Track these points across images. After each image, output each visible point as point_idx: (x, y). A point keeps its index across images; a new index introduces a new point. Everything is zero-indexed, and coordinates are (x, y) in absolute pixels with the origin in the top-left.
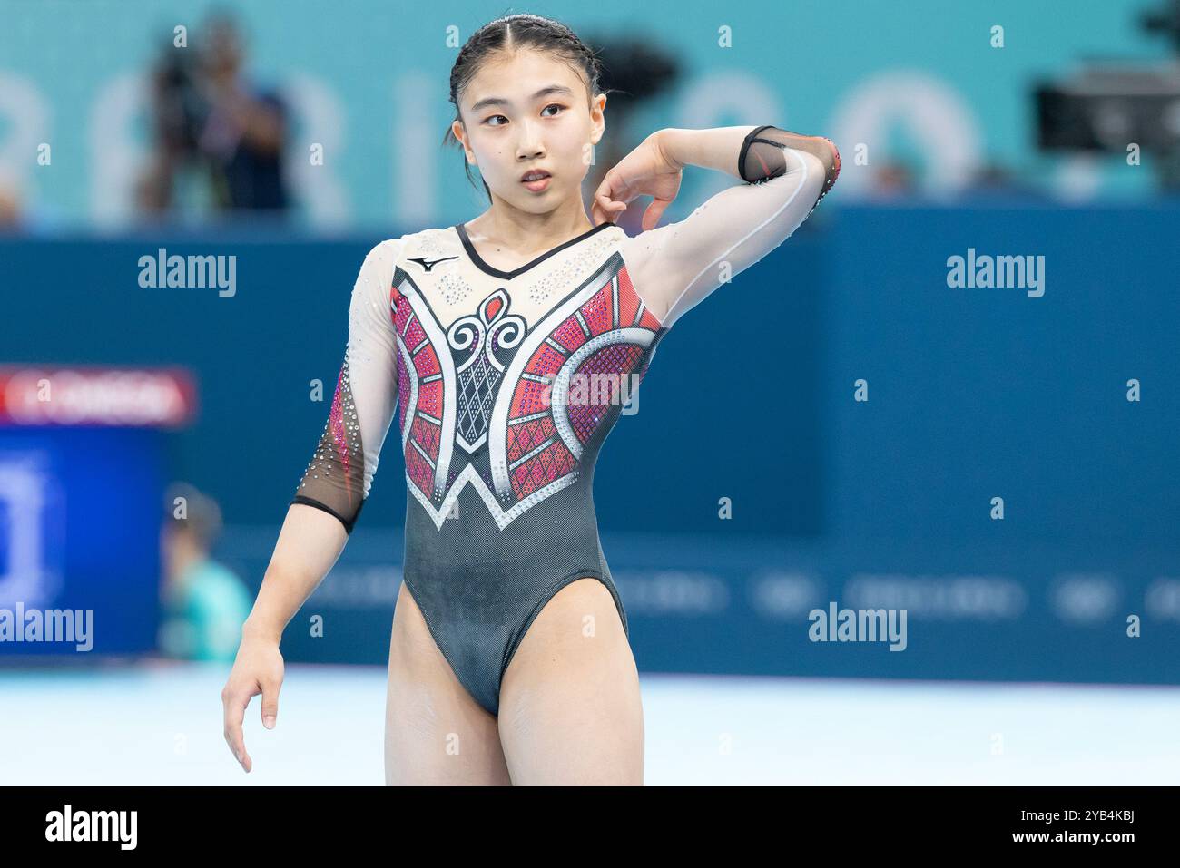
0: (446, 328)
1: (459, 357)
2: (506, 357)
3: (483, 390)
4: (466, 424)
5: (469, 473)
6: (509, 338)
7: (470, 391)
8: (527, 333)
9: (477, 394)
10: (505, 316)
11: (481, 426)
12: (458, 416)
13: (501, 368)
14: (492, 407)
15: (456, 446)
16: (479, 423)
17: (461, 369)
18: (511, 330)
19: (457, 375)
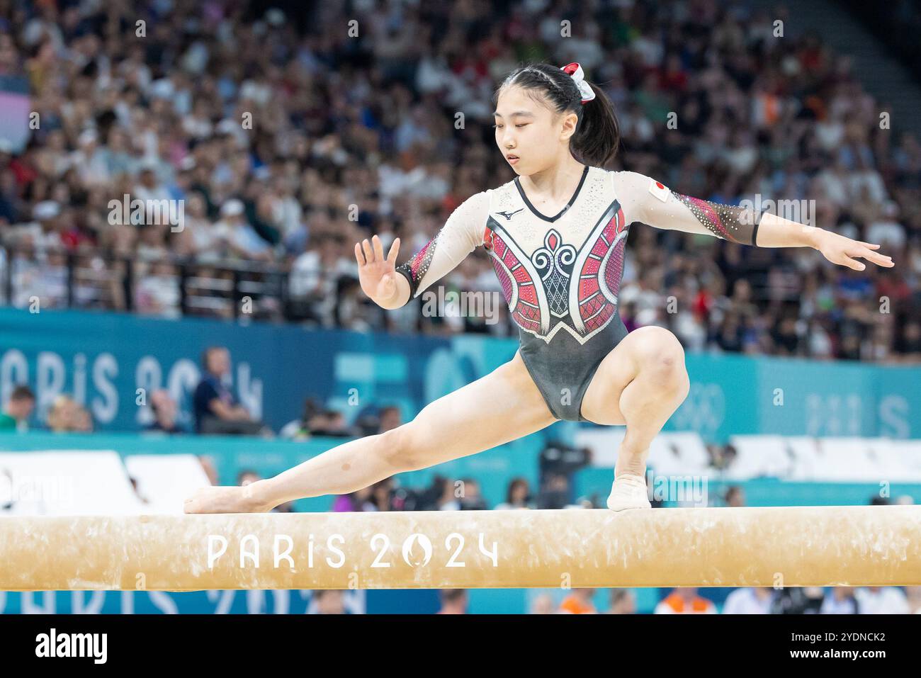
0: (530, 257)
1: (542, 273)
2: (569, 269)
3: (561, 289)
4: (555, 306)
5: (561, 325)
6: (568, 258)
7: (553, 290)
8: (577, 254)
9: (557, 290)
10: (561, 245)
11: (564, 306)
12: (548, 303)
13: (568, 276)
14: (568, 297)
15: (551, 316)
16: (562, 305)
17: (544, 279)
18: (567, 254)
19: (543, 282)
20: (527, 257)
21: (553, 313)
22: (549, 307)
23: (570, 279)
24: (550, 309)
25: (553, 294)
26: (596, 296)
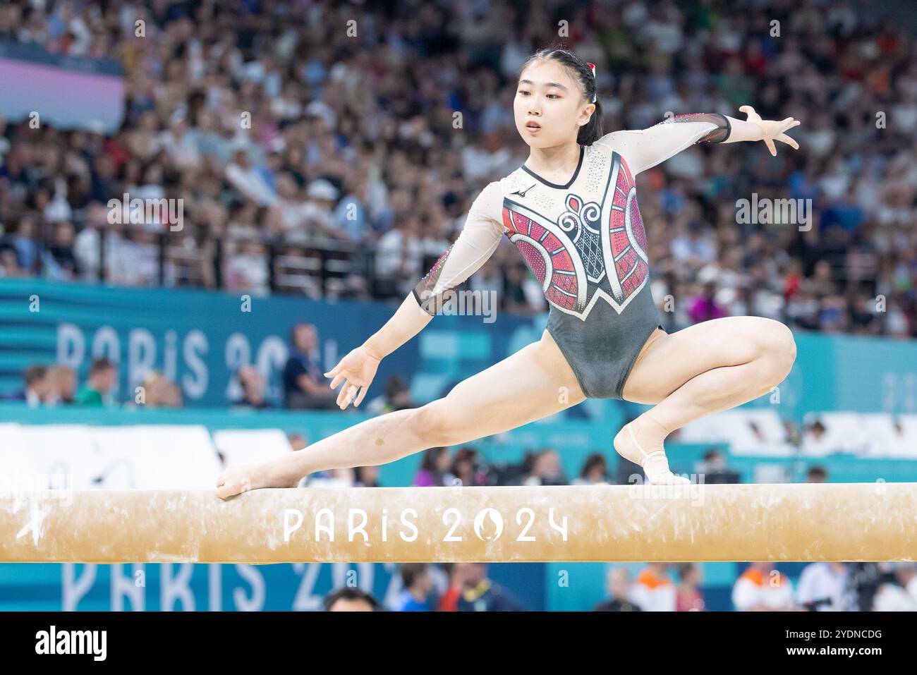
20: (554, 223)
21: (590, 279)
22: (585, 270)
23: (600, 235)
24: (587, 274)
25: (587, 254)
26: (628, 251)
